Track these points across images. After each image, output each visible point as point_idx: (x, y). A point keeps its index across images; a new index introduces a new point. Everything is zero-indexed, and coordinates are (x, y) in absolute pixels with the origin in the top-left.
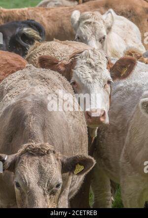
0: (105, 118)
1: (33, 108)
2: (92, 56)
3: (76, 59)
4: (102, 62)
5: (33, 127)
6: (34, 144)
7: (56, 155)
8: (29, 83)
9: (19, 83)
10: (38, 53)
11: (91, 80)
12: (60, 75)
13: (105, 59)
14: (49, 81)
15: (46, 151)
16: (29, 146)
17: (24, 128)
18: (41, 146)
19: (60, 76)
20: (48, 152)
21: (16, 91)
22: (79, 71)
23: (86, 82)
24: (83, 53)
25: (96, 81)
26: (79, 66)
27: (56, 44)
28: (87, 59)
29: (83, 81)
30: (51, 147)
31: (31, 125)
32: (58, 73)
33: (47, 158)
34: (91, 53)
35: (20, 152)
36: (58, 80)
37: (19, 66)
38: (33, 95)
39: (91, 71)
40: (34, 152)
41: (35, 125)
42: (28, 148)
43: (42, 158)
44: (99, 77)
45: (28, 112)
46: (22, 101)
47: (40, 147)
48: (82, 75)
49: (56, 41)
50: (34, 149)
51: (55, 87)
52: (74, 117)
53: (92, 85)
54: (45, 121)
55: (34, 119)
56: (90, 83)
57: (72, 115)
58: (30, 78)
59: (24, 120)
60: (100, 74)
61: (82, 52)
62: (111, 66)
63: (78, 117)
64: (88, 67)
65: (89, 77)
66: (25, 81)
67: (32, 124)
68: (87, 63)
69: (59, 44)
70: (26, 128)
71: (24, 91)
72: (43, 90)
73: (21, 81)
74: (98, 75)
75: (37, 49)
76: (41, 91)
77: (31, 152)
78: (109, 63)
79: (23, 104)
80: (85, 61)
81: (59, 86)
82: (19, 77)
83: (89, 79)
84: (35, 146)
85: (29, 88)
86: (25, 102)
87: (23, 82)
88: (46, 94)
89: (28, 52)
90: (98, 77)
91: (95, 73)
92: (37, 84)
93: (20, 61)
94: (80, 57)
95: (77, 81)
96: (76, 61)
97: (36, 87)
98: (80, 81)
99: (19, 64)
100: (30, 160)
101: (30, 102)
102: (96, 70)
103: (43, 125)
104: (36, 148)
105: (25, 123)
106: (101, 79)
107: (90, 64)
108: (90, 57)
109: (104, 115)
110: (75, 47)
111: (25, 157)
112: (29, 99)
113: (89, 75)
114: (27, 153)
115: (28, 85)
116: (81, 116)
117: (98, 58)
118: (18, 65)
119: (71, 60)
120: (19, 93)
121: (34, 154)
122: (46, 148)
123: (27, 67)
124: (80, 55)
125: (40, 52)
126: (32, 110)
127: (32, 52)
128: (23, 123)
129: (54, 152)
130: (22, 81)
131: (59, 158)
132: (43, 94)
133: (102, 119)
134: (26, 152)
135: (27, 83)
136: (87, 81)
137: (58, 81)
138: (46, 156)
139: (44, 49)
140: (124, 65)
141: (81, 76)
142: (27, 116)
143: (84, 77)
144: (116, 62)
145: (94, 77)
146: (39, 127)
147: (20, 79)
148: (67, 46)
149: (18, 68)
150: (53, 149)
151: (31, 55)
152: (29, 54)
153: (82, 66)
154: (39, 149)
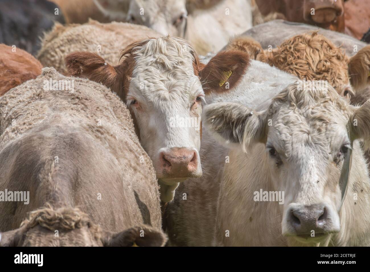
0: (195, 165)
1: (55, 149)
2: (164, 50)
3: (136, 55)
4: (185, 60)
5: (55, 182)
6: (51, 210)
7: (93, 231)
8: (50, 106)
9: (30, 106)
10: (59, 47)
11: (165, 93)
12: (108, 90)
13: (190, 55)
14: (87, 103)
15: (73, 224)
16: (41, 214)
17: (38, 185)
18: (63, 213)
19: (106, 92)
20: (77, 225)
21: (26, 121)
22: (142, 79)
23: (157, 98)
24: (149, 45)
25: (175, 95)
26: (141, 69)
27: (92, 30)
28: (157, 56)
29: (152, 97)
30: (84, 216)
31: (50, 178)
32: (103, 87)
33: (76, 236)
34: (163, 44)
35: (24, 227)
36: (102, 100)
37: (25, 72)
38: (58, 127)
39: (164, 78)
40: (52, 225)
41: (59, 179)
42: (40, 218)
43: (67, 237)
44: (182, 89)
45: (45, 156)
46: (35, 138)
47: (62, 216)
48: (148, 86)
49: (93, 24)
50: (50, 220)
51: (98, 113)
52: (135, 170)
53: (169, 103)
54: (77, 173)
55: (57, 168)
56: (165, 99)
57: (131, 166)
58: (51, 97)
59: (39, 171)
60: (183, 84)
61: (145, 43)
62: (201, 69)
63: (142, 171)
64: (158, 71)
65: (161, 90)
66: (42, 102)
67: (52, 177)
68: (156, 62)
69: (98, 29)
70: (41, 184)
71: (41, 122)
72: (75, 118)
73: (33, 103)
74: (180, 86)
75: (56, 40)
76: (73, 121)
77: (45, 225)
78: (196, 63)
79: (35, 144)
80: (152, 59)
81: (106, 113)
82: (30, 94)
83: (162, 92)
84: (52, 214)
85: (49, 115)
86: (40, 138)
87: (37, 105)
88: (81, 125)
89: (43, 45)
90: (178, 89)
91: (173, 81)
92: (65, 108)
93: (27, 62)
94: (143, 53)
95: (138, 98)
96: (134, 60)
97: (62, 114)
98: (145, 97)
99: (26, 69)
100: (42, 241)
101: (50, 138)
102: (174, 75)
103: (74, 181)
104: (55, 218)
105: (41, 176)
106: (186, 92)
107: (163, 65)
108: (161, 52)
109: (194, 159)
110: (127, 35)
111: (34, 236)
112: (48, 134)
113: (162, 86)
114: (37, 227)
115: (48, 110)
116: (147, 169)
117: (176, 54)
118: (23, 70)
119: (124, 58)
120: (30, 124)
121: (51, 229)
122: (73, 218)
123: (45, 74)
124: (142, 48)
125: (62, 45)
126: (53, 152)
127: (49, 44)
128: (36, 176)
129: (89, 225)
130: (36, 102)
131: (99, 236)
132: (76, 125)
133: (190, 167)
134: (36, 224)
135: (46, 106)
136: (159, 97)
137: (106, 103)
138: (72, 232)
139: (70, 41)
140: (225, 65)
141: (146, 88)
142: (44, 163)
143: (153, 89)
144: (211, 61)
145: (171, 88)
146: (66, 183)
147: (32, 98)
148: (113, 34)
149: (24, 75)
150: (86, 219)
151: (47, 52)
152: (43, 50)
153: (147, 70)
154: (60, 219)
